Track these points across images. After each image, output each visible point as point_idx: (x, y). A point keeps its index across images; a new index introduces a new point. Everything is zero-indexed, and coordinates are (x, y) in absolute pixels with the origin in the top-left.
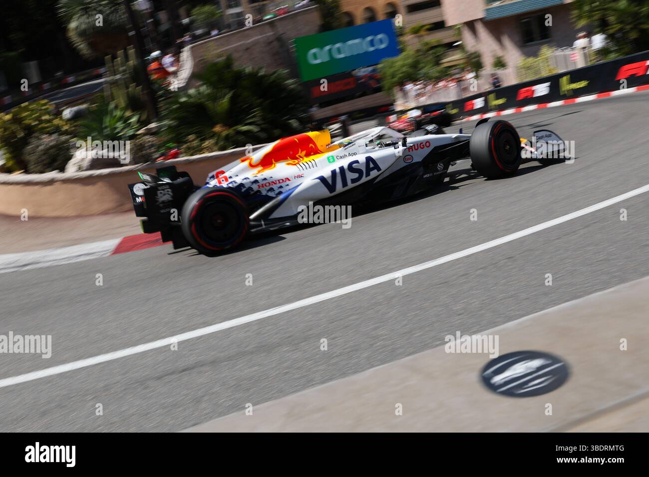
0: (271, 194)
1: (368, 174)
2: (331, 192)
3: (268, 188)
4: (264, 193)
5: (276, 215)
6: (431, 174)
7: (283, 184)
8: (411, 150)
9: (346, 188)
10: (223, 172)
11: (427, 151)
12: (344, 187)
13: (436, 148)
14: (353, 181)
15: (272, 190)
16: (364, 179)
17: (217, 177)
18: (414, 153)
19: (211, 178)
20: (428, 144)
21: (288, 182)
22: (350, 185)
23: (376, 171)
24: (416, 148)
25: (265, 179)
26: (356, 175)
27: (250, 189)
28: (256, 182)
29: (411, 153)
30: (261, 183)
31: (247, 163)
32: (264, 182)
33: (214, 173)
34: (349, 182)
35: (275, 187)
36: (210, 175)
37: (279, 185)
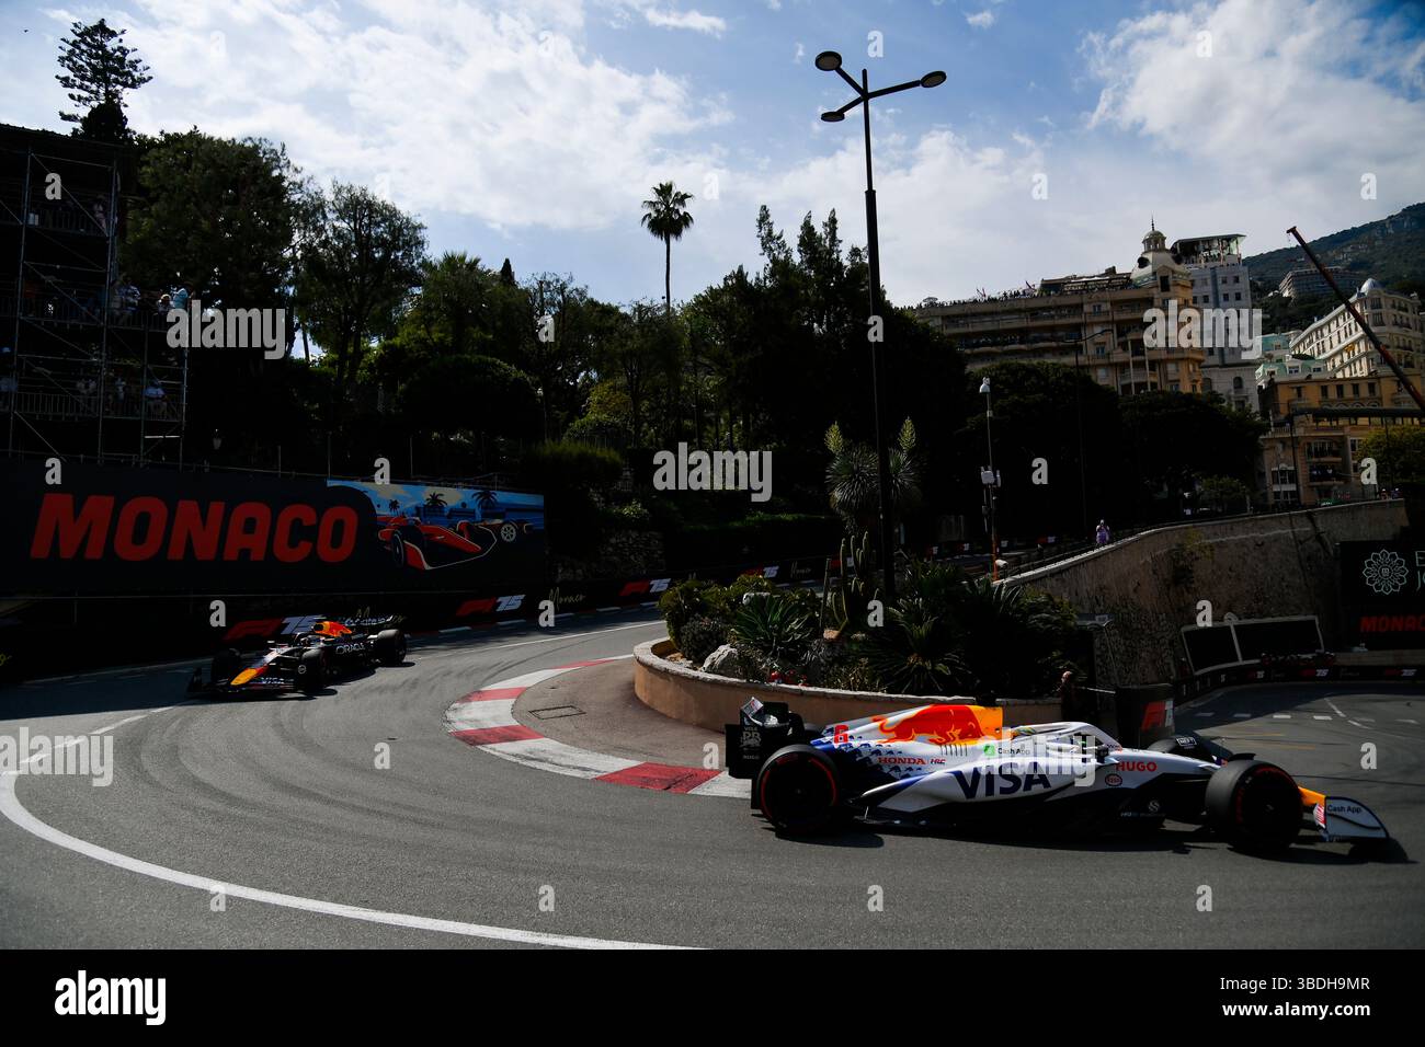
0: (893, 774)
1: (1027, 787)
2: (968, 797)
3: (892, 765)
4: (886, 770)
5: (889, 804)
6: (1135, 814)
7: (914, 766)
8: (1120, 769)
9: (990, 798)
10: (846, 729)
11: (1148, 776)
12: (987, 794)
13: (1165, 776)
14: (1003, 791)
15: (897, 769)
16: (1020, 792)
17: (837, 733)
18: (1125, 774)
19: (828, 731)
20: (1151, 767)
21: (920, 765)
22: (997, 794)
23: (1041, 785)
24: (1131, 767)
25: (891, 752)
26: (1009, 784)
27: (867, 759)
28: (877, 752)
29: (1120, 773)
30: (884, 756)
31: (878, 724)
32: (889, 756)
33: (834, 726)
34: (997, 790)
35: (902, 767)
36: (829, 727)
37: (908, 766)
